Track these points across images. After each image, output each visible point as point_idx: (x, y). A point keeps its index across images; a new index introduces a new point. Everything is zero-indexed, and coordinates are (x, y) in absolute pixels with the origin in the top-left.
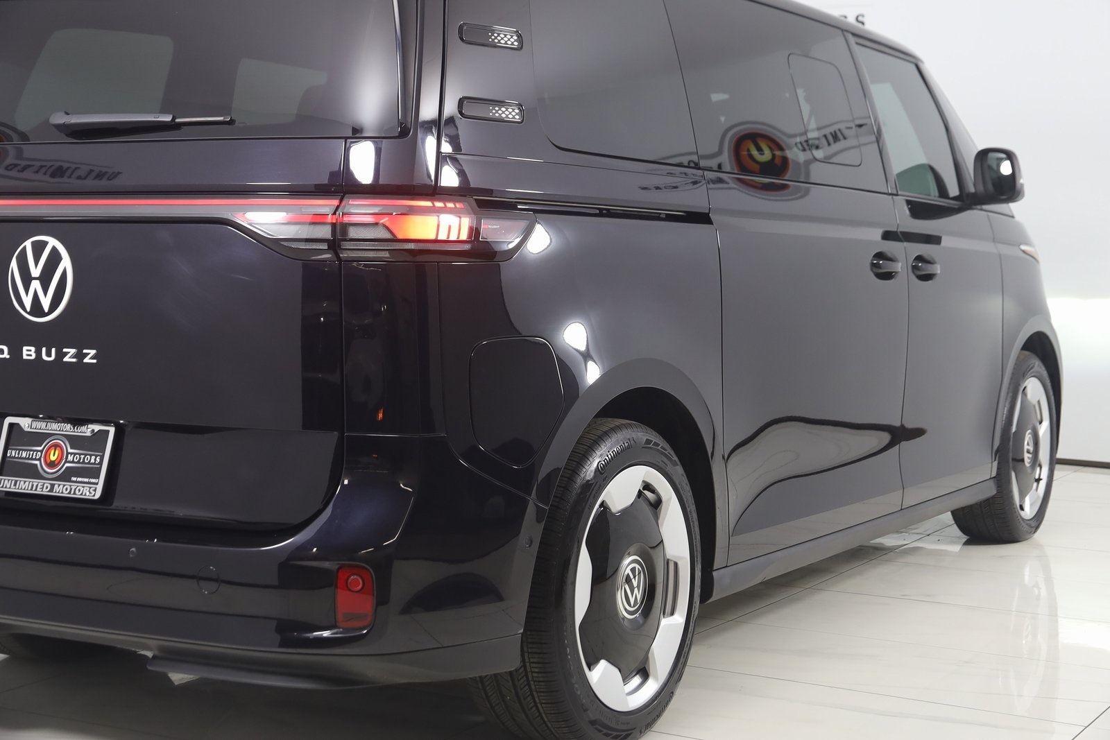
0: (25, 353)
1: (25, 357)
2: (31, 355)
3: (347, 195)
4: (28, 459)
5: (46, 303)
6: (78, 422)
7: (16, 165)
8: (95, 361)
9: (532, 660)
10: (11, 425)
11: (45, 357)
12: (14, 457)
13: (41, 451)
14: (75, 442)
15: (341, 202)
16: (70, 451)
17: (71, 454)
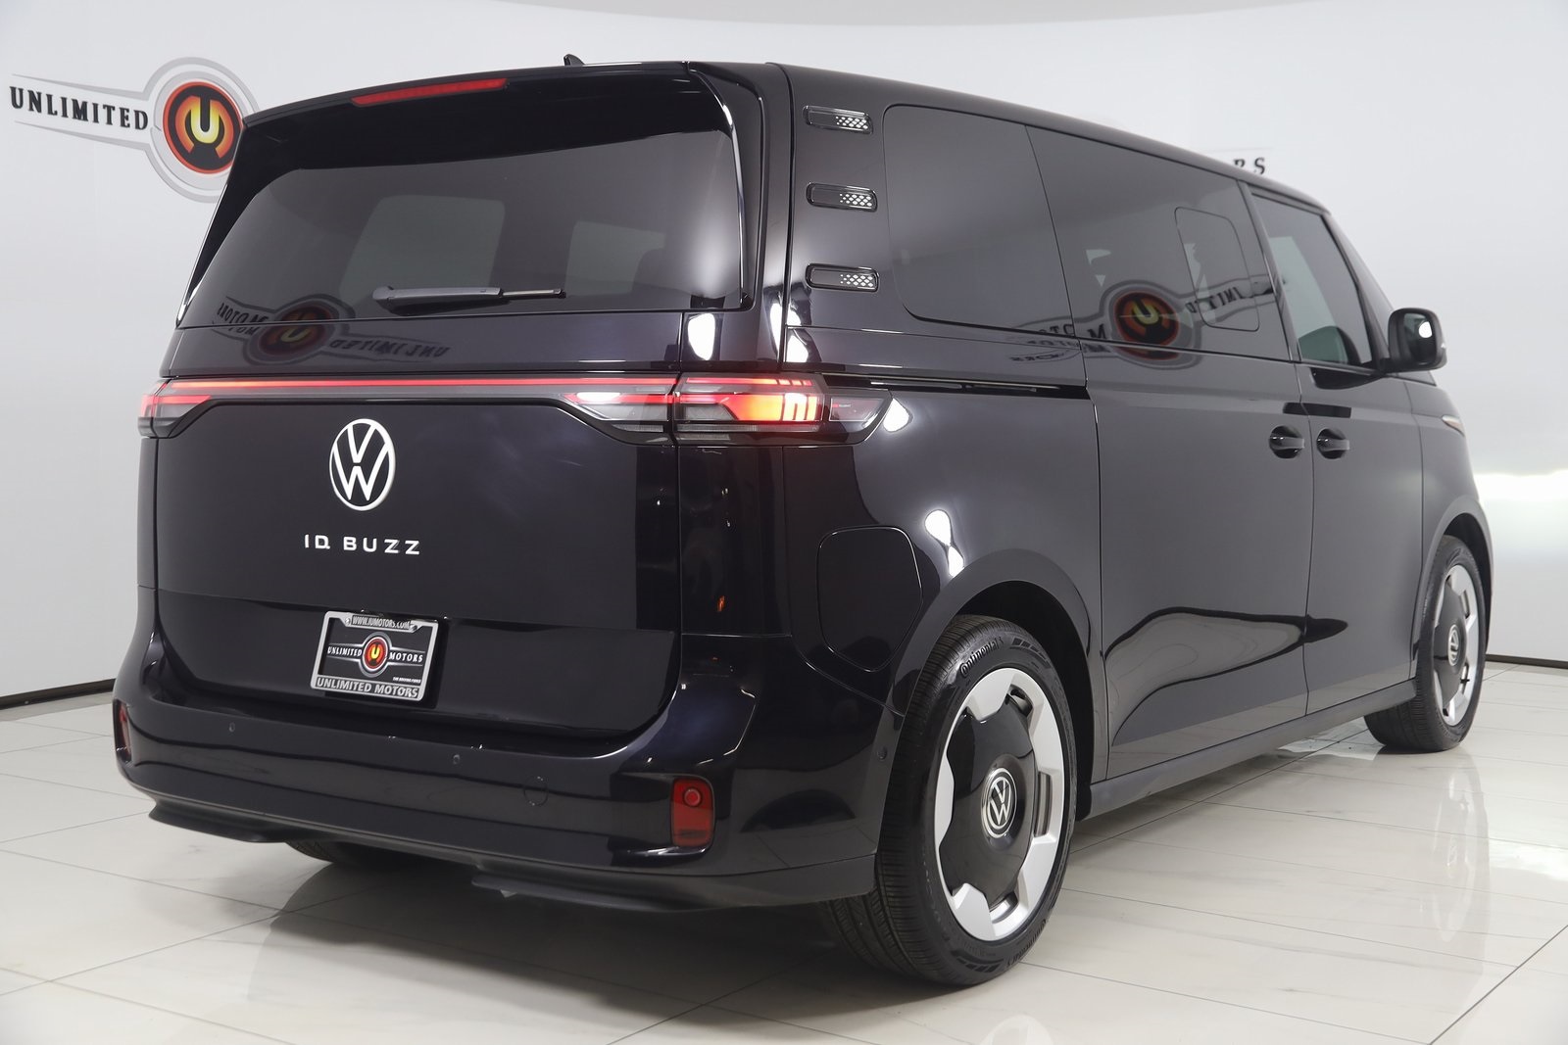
0: (346, 543)
1: (346, 548)
2: (351, 546)
3: (685, 374)
4: (349, 656)
5: (367, 490)
6: (400, 618)
7: (343, 341)
8: (417, 553)
9: (887, 884)
10: (332, 620)
11: (366, 549)
12: (335, 655)
13: (362, 649)
14: (398, 639)
15: (678, 381)
16: (392, 648)
17: (393, 652)
